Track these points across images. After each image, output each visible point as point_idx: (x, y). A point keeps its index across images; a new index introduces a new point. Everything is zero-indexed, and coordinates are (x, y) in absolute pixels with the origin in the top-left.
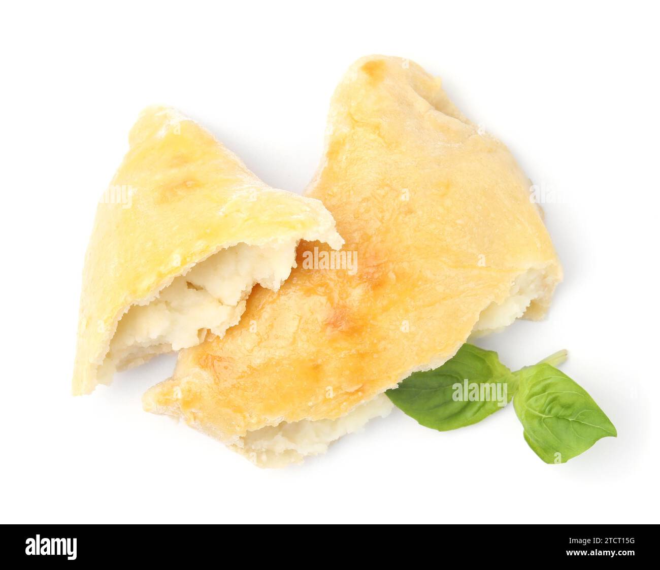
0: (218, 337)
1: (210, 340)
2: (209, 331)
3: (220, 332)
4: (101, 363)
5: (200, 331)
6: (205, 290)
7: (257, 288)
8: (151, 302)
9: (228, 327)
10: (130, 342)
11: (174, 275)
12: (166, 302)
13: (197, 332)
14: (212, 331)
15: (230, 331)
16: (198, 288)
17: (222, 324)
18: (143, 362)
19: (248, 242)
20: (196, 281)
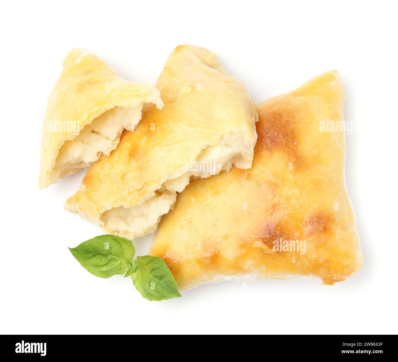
0: (107, 156)
1: (102, 158)
2: (102, 153)
3: (107, 153)
4: (52, 171)
5: (98, 153)
6: (101, 134)
7: (125, 131)
8: (74, 139)
9: (111, 151)
10: (65, 161)
11: (84, 124)
12: (82, 140)
13: (97, 154)
14: (104, 153)
15: (112, 152)
16: (97, 133)
17: (108, 149)
18: (73, 173)
19: (119, 105)
20: (96, 130)
